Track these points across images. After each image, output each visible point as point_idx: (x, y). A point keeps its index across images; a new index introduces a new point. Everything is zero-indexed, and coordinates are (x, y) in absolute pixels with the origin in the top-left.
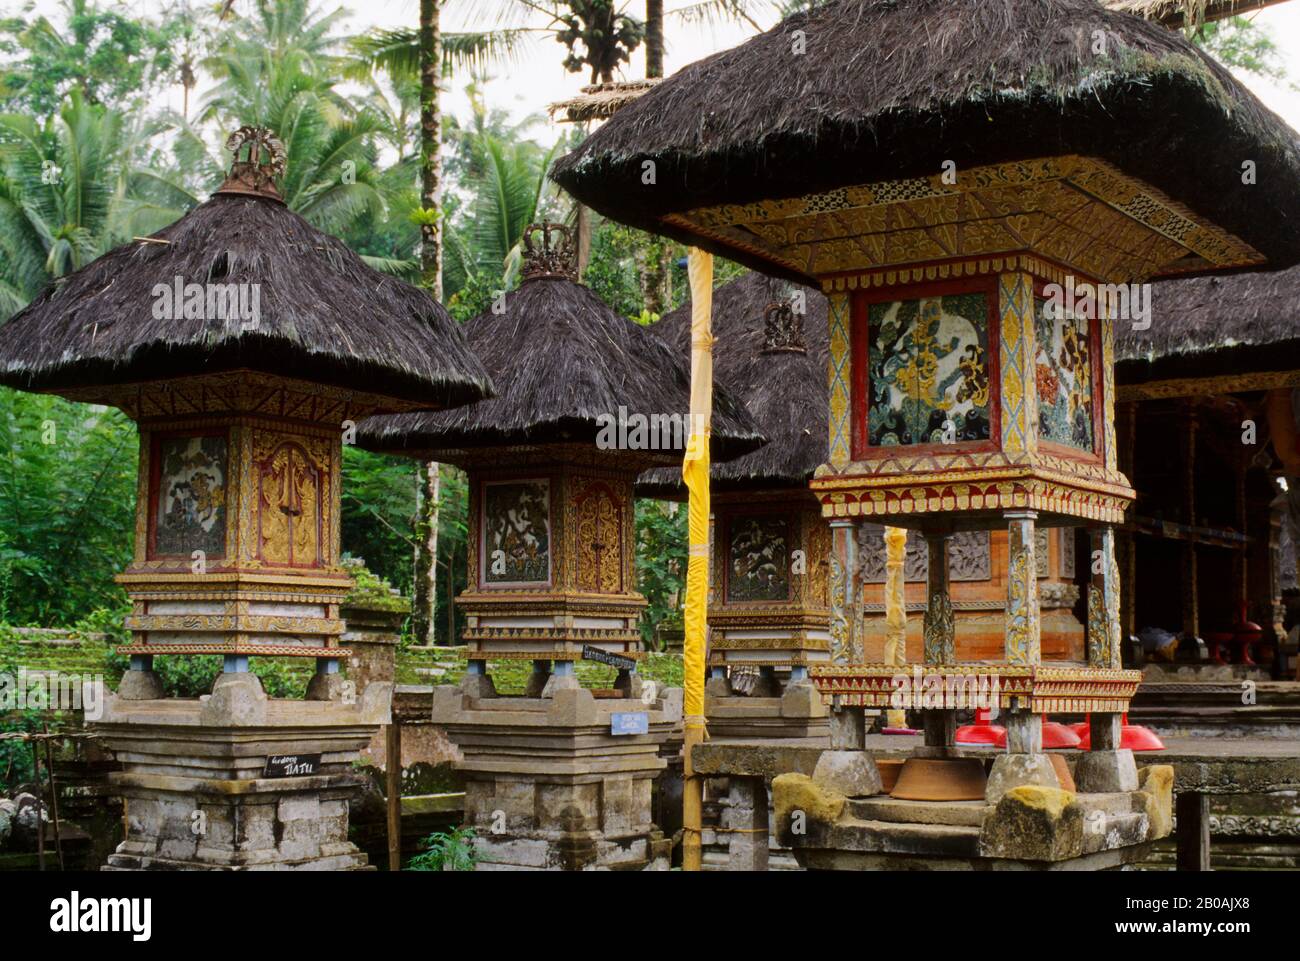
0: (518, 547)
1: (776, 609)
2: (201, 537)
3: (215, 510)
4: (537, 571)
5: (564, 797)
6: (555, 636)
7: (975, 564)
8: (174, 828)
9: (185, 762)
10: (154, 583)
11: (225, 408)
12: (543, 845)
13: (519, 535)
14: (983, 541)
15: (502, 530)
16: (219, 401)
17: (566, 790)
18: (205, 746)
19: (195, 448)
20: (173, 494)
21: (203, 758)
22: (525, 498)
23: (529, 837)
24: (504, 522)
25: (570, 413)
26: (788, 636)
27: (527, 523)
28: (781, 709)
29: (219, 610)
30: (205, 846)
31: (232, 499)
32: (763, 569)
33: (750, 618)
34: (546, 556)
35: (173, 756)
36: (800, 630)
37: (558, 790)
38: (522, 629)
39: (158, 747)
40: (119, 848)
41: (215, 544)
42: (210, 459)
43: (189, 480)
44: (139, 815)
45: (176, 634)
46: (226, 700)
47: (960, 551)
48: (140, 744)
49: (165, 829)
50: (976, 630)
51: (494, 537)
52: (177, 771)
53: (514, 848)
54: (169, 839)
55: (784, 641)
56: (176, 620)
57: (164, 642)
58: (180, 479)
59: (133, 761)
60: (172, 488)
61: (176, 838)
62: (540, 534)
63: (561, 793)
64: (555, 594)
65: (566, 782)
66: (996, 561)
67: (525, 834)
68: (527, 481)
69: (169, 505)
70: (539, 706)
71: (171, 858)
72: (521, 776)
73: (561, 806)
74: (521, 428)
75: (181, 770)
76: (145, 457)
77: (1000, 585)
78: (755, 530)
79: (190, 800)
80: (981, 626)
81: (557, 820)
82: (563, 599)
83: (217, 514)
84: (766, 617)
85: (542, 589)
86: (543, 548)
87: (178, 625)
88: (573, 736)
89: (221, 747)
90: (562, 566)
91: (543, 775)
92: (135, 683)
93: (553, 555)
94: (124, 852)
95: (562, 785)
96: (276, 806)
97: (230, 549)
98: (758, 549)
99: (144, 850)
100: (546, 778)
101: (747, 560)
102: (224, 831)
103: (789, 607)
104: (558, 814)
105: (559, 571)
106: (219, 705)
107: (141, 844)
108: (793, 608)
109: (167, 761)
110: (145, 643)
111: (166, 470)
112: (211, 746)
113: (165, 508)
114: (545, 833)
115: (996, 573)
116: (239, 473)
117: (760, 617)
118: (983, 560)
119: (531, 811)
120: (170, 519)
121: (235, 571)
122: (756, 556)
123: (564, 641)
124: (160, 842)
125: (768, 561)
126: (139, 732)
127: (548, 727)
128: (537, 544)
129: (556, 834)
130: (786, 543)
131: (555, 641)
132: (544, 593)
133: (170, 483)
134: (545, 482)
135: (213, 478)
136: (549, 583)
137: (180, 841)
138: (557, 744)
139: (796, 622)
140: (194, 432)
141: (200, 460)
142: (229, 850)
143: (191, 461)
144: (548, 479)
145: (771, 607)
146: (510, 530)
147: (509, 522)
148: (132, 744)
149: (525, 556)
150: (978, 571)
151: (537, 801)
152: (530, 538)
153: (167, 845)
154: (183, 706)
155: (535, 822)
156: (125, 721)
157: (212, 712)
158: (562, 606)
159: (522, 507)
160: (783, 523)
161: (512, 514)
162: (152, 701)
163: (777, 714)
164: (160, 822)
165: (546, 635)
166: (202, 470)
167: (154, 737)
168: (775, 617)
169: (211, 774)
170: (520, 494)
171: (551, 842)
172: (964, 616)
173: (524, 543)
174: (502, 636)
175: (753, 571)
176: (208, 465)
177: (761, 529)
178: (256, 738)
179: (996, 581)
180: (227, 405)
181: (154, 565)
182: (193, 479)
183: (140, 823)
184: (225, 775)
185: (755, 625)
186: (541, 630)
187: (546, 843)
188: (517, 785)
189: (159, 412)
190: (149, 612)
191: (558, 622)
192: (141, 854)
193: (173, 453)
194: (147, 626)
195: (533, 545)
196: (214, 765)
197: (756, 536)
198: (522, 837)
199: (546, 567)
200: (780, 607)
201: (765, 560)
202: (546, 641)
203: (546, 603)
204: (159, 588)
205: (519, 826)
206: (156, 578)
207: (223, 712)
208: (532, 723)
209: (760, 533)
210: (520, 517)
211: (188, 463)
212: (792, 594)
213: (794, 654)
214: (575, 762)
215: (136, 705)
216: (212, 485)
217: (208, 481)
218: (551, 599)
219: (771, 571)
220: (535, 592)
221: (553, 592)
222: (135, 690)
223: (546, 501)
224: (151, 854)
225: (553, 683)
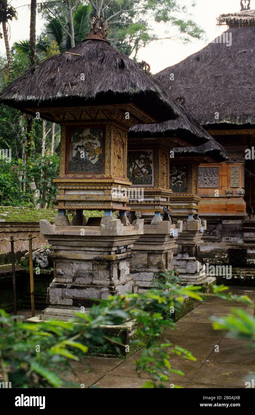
0: (139, 173)
1: (183, 195)
2: (91, 165)
3: (97, 156)
4: (147, 181)
5: (158, 258)
6: (156, 203)
7: (213, 182)
8: (81, 273)
9: (87, 249)
10: (71, 183)
11: (105, 118)
12: (151, 274)
13: (140, 169)
14: (216, 175)
15: (133, 167)
16: (104, 116)
17: (159, 256)
18: (100, 243)
19: (87, 132)
20: (76, 149)
21: (95, 247)
22: (142, 156)
23: (145, 271)
24: (134, 164)
25: (181, 127)
26: (187, 204)
27: (143, 165)
28: (187, 228)
29: (101, 193)
30: (95, 279)
31: (107, 151)
32: (178, 182)
33: (174, 198)
34: (151, 176)
35: (81, 247)
36: (191, 202)
37: (156, 255)
38: (134, 201)
39: (75, 243)
40: (54, 281)
41: (98, 168)
42: (95, 137)
43: (84, 144)
44: (62, 268)
45: (80, 201)
46: (114, 226)
47: (208, 178)
48: (66, 243)
49: (77, 273)
50: (214, 203)
51: (129, 169)
52: (82, 252)
53: (140, 275)
54: (79, 277)
55: (186, 206)
56: (82, 197)
57: (74, 204)
58: (80, 144)
59: (60, 249)
60: (75, 147)
61: (83, 277)
62: (148, 168)
63: (157, 257)
64: (155, 189)
65: (160, 252)
66: (221, 182)
67: (143, 270)
68: (143, 150)
69: (74, 153)
70: (151, 227)
71: (80, 284)
72: (142, 251)
73: (157, 261)
74: (160, 132)
75: (84, 252)
76: (64, 135)
77: (222, 189)
78: (175, 170)
79: (89, 263)
80: (216, 202)
81: (156, 265)
82: (160, 191)
83: (98, 157)
84: (180, 198)
85: (150, 187)
86: (150, 173)
87: (83, 198)
88: (165, 237)
89: (108, 243)
90: (158, 179)
91: (152, 250)
92: (62, 220)
93: (154, 176)
94: (56, 282)
95: (158, 254)
96: (118, 264)
97: (107, 170)
98: (176, 176)
99: (67, 281)
100: (152, 252)
101: (172, 179)
102: (105, 274)
103: (188, 195)
104: (156, 263)
105: (156, 181)
106: (111, 228)
107: (65, 279)
108: (190, 195)
109: (77, 249)
110: (64, 205)
111: (72, 140)
112: (103, 243)
113: (72, 155)
114: (152, 270)
115: (220, 185)
116: (111, 142)
117: (178, 198)
118: (216, 181)
119: (146, 262)
120: (75, 159)
121: (111, 178)
122: (175, 178)
123: (159, 205)
124: (74, 279)
125: (179, 180)
126: (66, 238)
127: (156, 234)
128: (147, 172)
129: (156, 270)
130: (186, 174)
131: (155, 205)
132: (152, 188)
133: (74, 146)
134: (151, 151)
135: (96, 144)
136: (153, 185)
137: (84, 278)
138: (158, 240)
139: (191, 200)
140: (87, 127)
141: (89, 137)
142: (108, 281)
143: (85, 137)
144: (153, 150)
145: (182, 195)
146: (136, 167)
147: (136, 164)
148: (62, 242)
149: (142, 176)
150: (214, 185)
151: (148, 259)
152: (144, 170)
153: (78, 280)
154: (88, 228)
155: (147, 266)
156: (62, 234)
157: (107, 230)
158: (159, 193)
159: (141, 159)
160: (185, 168)
161: (137, 162)
162: (72, 226)
163: (186, 230)
164: (74, 271)
165: (152, 203)
166: (91, 141)
167: (75, 240)
168: (183, 198)
169: (99, 253)
170: (141, 155)
171: (155, 273)
172: (210, 199)
173: (142, 172)
174: (134, 203)
175: (174, 183)
176: (94, 139)
177: (177, 169)
178: (119, 240)
179: (220, 188)
180: (107, 117)
181: (70, 176)
182: (86, 144)
183: (62, 271)
184: (106, 253)
185: (175, 200)
186: (150, 201)
187: (153, 273)
188: (140, 254)
189: (73, 119)
190: (66, 193)
191: (157, 199)
192: (65, 283)
193: (76, 134)
194: (66, 198)
195: (146, 173)
196: (102, 250)
197: (175, 172)
198: (142, 272)
199: (151, 180)
200: (185, 195)
201: (178, 179)
202: (151, 205)
203: (153, 192)
204: (73, 184)
205: (141, 268)
206: (73, 181)
207: (112, 230)
208: (150, 233)
209: (176, 171)
210: (140, 162)
211: (83, 138)
212: (189, 191)
213: (189, 210)
214: (163, 246)
215: (64, 228)
216: (95, 147)
217: (93, 145)
218: (155, 191)
219: (180, 183)
220: (148, 188)
221: (155, 188)
222: (62, 222)
223: (151, 158)
224: (70, 283)
225: (155, 219)
